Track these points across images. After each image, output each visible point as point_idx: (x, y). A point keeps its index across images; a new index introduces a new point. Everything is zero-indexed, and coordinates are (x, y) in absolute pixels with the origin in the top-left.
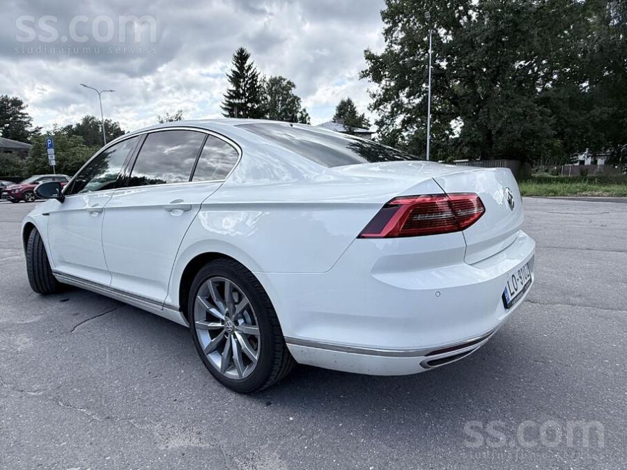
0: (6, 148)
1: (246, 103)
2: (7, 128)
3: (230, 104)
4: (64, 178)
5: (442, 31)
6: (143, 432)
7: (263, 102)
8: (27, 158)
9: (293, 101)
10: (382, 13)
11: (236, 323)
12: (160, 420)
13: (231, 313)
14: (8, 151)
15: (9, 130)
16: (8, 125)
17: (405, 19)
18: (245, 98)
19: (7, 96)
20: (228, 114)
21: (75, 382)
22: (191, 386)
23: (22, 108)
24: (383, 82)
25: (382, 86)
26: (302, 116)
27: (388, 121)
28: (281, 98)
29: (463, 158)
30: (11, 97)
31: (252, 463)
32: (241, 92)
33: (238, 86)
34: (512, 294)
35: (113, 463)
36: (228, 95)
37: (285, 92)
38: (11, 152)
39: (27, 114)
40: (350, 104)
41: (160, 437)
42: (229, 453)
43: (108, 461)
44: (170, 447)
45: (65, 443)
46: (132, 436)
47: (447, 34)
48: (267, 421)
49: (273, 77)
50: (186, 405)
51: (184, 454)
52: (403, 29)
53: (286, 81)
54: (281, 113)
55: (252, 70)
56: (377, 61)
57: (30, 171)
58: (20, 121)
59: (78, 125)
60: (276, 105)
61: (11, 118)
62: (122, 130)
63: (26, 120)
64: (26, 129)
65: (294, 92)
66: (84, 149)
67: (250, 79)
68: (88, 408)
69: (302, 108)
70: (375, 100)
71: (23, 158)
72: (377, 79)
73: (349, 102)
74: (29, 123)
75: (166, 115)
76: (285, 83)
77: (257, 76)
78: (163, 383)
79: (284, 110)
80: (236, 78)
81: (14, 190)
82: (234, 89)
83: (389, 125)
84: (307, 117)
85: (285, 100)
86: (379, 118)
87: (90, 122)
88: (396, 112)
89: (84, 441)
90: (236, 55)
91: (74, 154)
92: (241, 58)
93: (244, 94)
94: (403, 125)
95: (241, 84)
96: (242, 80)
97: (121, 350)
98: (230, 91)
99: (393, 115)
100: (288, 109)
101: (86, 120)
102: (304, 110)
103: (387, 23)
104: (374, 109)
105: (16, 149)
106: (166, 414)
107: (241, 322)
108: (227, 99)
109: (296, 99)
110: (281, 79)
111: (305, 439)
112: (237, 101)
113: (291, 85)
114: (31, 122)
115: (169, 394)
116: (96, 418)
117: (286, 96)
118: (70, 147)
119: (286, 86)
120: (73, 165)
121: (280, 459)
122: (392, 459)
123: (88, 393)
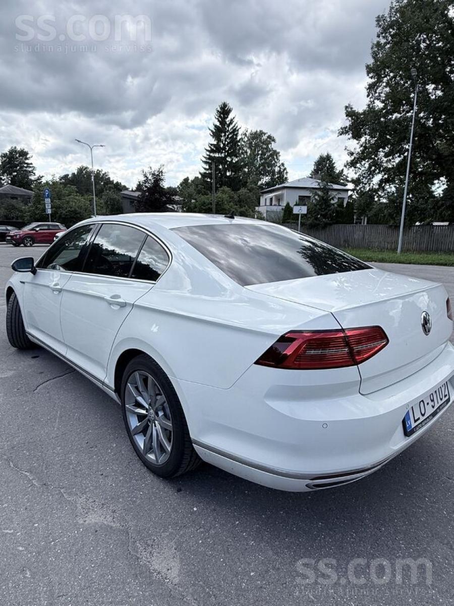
0: (13, 194)
1: (226, 157)
2: (15, 176)
3: (210, 158)
4: (58, 226)
5: (430, 87)
6: (69, 503)
7: (242, 156)
8: (29, 205)
9: (271, 155)
10: (368, 67)
11: (157, 414)
12: (85, 493)
13: (153, 404)
14: (14, 197)
15: (16, 178)
16: (16, 173)
17: (392, 74)
18: (226, 152)
19: (15, 148)
20: (207, 167)
21: (26, 444)
22: (118, 462)
23: (27, 159)
24: (363, 139)
25: (361, 143)
26: (280, 171)
27: (365, 181)
28: (260, 152)
29: (443, 221)
30: (18, 149)
31: (151, 549)
32: (222, 146)
33: (219, 140)
34: (415, 421)
35: (39, 531)
36: (209, 149)
37: (264, 146)
38: (17, 198)
39: (31, 164)
40: (328, 160)
41: (82, 510)
42: (134, 535)
43: (36, 528)
44: (87, 522)
45: (6, 505)
46: (59, 507)
47: (435, 89)
48: (173, 508)
49: (254, 131)
50: (109, 481)
51: (96, 531)
52: (388, 85)
53: (267, 135)
54: (259, 167)
55: (233, 124)
56: (358, 118)
57: (31, 217)
58: (25, 171)
59: (73, 174)
60: (255, 159)
61: (18, 168)
62: (111, 180)
63: (30, 169)
64: (30, 178)
65: (273, 146)
66: (77, 198)
67: (231, 133)
68: (31, 472)
69: (281, 162)
70: (353, 158)
71: (26, 204)
72: (357, 136)
73: (328, 158)
74: (33, 172)
75: (149, 169)
76: (265, 137)
77: (238, 130)
78: (95, 455)
79: (262, 164)
80: (217, 133)
81: (16, 235)
82: (215, 143)
83: (366, 184)
84: (285, 171)
85: (263, 154)
86: (355, 176)
87: (84, 172)
88: (374, 171)
89: (21, 505)
90: (219, 109)
91: (68, 202)
92: (224, 112)
93: (224, 148)
94: (380, 185)
95: (222, 138)
96: (223, 134)
97: (69, 415)
98: (212, 145)
99: (371, 173)
100: (267, 163)
101: (81, 170)
102: (283, 164)
103: (371, 78)
104: (351, 167)
105: (21, 196)
106: (91, 488)
107: (161, 414)
108: (208, 153)
109: (275, 154)
110: (262, 133)
111: (202, 532)
112: (217, 155)
113: (271, 139)
114: (34, 172)
115: (98, 468)
116: (35, 483)
117: (265, 151)
118: (64, 196)
119: (266, 140)
120: (66, 212)
121: (175, 549)
122: (274, 568)
123: (35, 457)
